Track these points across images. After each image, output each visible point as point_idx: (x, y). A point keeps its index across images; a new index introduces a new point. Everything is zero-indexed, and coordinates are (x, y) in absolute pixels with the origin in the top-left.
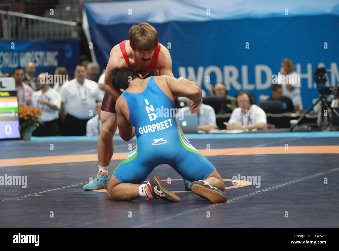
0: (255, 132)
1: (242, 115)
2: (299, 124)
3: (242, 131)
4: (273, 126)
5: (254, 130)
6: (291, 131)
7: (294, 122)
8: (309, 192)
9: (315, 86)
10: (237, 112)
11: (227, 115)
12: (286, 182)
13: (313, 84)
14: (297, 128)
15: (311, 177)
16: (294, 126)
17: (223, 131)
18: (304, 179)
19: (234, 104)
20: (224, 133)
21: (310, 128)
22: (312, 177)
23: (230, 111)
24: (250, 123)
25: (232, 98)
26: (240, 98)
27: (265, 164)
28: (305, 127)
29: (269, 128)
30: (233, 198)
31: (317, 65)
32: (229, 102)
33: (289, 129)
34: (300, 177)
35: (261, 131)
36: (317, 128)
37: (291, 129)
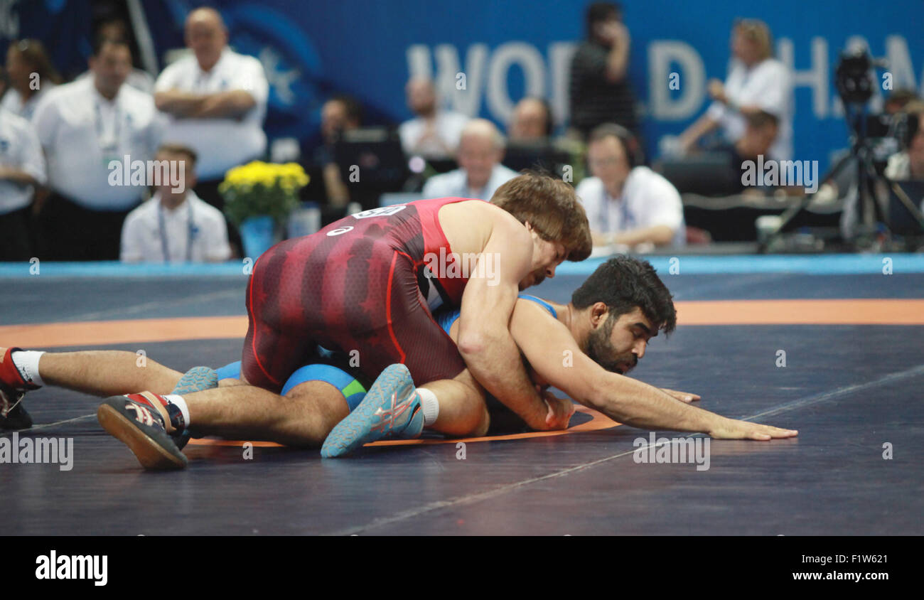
1: (603, 202)
2: (786, 230)
4: (703, 236)
5: (644, 247)
6: (762, 251)
7: (769, 223)
8: (815, 445)
9: (838, 108)
10: (590, 191)
12: (745, 414)
13: (830, 102)
14: (779, 243)
15: (823, 399)
16: (771, 236)
18: (799, 404)
19: (580, 164)
21: (820, 244)
22: (826, 397)
24: (628, 226)
25: (574, 147)
26: (596, 151)
27: (679, 356)
28: (805, 239)
29: (690, 241)
30: (580, 463)
31: (843, 45)
32: (567, 158)
33: (752, 247)
34: (788, 398)
36: (840, 245)
37: (761, 246)
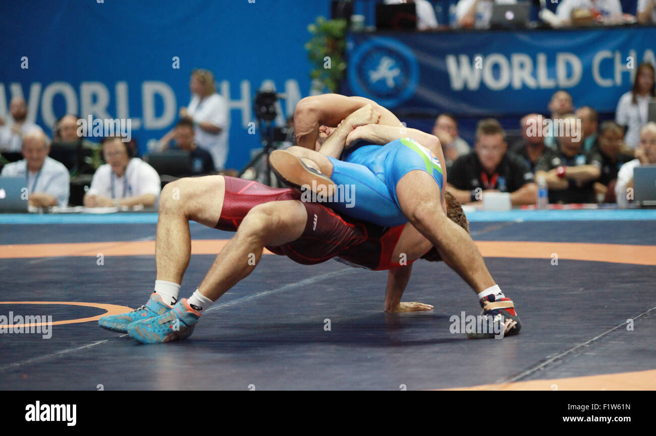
0: (139, 212)
1: (112, 180)
3: (113, 210)
5: (138, 208)
10: (104, 172)
11: (85, 178)
17: (78, 209)
19: (97, 157)
20: (78, 213)
23: (92, 171)
24: (128, 194)
25: (95, 146)
26: (108, 148)
31: (259, 85)
32: (90, 153)
35: (151, 210)
